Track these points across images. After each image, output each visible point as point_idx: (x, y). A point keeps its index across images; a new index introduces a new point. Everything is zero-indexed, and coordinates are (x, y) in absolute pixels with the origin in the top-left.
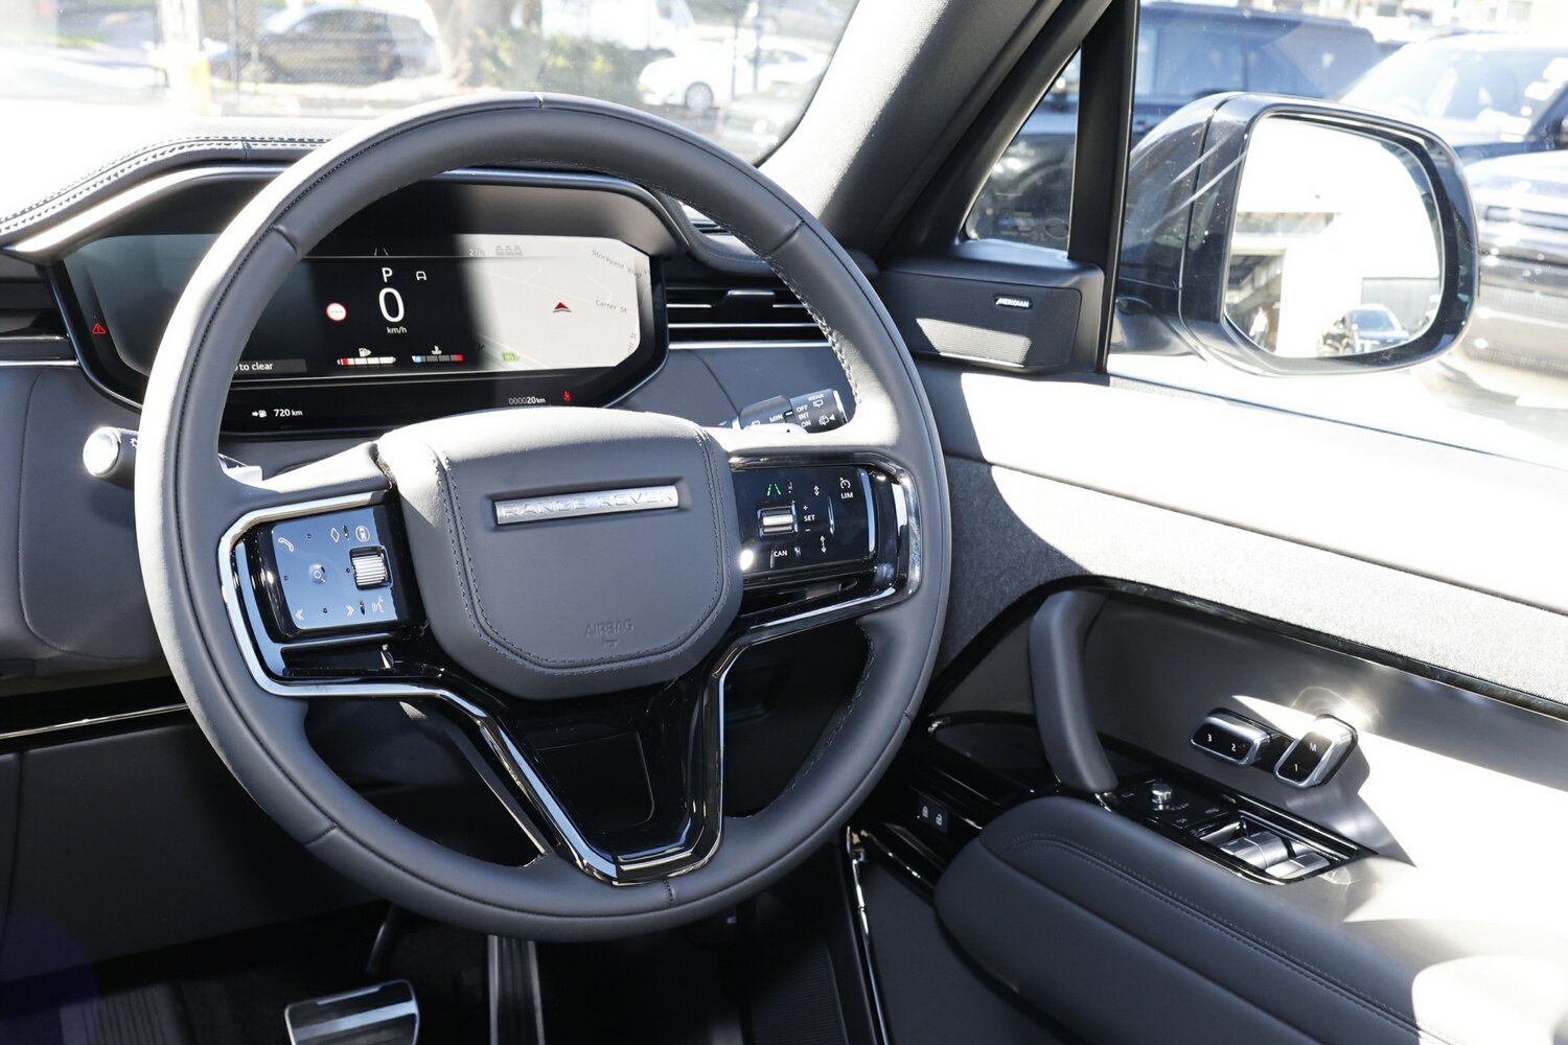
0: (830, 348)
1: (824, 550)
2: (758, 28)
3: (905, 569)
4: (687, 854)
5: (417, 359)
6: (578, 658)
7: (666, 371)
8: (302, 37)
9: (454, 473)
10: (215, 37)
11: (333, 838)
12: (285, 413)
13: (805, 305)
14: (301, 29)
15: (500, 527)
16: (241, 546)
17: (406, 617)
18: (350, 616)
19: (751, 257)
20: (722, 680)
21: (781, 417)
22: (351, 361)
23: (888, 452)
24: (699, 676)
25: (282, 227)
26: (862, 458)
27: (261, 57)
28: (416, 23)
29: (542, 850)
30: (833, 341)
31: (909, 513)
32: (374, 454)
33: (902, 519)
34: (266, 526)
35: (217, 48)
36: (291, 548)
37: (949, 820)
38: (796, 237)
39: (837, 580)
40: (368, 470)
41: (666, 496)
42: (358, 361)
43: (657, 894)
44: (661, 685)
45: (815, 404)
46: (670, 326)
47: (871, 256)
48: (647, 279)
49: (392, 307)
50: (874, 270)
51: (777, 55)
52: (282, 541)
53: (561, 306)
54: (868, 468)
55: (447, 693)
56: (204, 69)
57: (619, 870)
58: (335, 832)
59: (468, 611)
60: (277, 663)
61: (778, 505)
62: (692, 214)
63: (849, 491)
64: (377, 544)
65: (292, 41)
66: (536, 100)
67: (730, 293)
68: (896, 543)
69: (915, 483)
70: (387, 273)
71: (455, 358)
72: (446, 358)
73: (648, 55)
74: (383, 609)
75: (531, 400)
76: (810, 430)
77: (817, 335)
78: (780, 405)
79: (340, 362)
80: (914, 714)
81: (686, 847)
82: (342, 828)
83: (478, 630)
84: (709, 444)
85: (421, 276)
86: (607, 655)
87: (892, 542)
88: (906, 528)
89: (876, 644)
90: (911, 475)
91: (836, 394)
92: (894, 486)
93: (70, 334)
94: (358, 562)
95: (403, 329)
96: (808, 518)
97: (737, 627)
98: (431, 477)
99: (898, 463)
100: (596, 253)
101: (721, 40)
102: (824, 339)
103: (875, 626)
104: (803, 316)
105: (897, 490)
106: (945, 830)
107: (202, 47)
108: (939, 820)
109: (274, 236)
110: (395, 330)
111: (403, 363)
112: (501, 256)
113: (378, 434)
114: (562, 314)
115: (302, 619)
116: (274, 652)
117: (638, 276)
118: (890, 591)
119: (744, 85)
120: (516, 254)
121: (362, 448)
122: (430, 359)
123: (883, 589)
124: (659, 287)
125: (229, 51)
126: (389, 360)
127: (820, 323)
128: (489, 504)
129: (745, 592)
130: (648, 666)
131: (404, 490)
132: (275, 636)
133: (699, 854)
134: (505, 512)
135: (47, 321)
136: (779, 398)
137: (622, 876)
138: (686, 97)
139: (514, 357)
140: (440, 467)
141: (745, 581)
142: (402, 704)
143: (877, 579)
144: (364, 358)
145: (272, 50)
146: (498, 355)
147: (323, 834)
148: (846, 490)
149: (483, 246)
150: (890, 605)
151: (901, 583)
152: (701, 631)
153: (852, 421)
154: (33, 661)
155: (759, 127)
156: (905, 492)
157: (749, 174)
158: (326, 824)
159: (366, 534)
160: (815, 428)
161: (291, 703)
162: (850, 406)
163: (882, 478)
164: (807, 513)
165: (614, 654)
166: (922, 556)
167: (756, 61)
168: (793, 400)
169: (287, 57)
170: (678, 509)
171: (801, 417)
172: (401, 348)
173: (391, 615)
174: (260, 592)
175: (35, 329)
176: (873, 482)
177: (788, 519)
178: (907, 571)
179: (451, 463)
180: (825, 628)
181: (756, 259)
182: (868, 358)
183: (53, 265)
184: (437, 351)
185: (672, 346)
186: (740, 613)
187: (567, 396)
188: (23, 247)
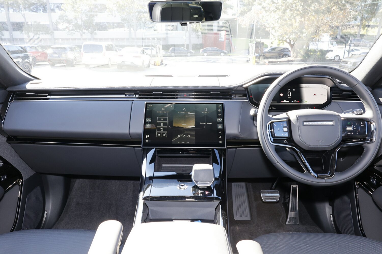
0: (362, 102)
1: (357, 133)
2: (350, 45)
3: (372, 137)
4: (329, 176)
5: (292, 102)
6: (314, 145)
7: (332, 105)
8: (270, 52)
9: (299, 117)
10: (257, 53)
11: (277, 164)
12: (273, 108)
13: (358, 95)
14: (270, 51)
15: (304, 125)
16: (269, 125)
17: (290, 136)
18: (282, 135)
19: (348, 87)
20: (337, 151)
21: (351, 112)
22: (283, 102)
23: (371, 119)
24: (333, 150)
25: (279, 84)
26: (366, 120)
27: (263, 55)
28: (288, 49)
29: (306, 171)
30: (362, 101)
31: (374, 129)
32: (287, 114)
33: (372, 129)
34: (273, 123)
35: (257, 54)
36: (276, 126)
37: (377, 182)
38: (357, 85)
39: (359, 138)
40: (286, 116)
41: (331, 123)
42: (284, 102)
43: (323, 181)
44: (326, 151)
45: (358, 111)
46: (333, 98)
47: (371, 87)
48: (329, 91)
49: (289, 94)
50: (371, 90)
51: (354, 50)
52: (275, 125)
53: (315, 94)
54: (367, 121)
55: (295, 148)
56: (255, 57)
57: (318, 176)
58: (278, 163)
59: (299, 136)
60: (272, 140)
61: (350, 126)
62: (338, 81)
63: (363, 125)
64: (286, 126)
65: (268, 53)
66: (316, 66)
67: (343, 93)
68: (371, 133)
69: (376, 124)
70: (289, 89)
71: (298, 102)
72: (296, 102)
73: (328, 51)
74: (286, 135)
75: (309, 108)
76: (356, 115)
77: (359, 100)
78: (352, 111)
79: (281, 102)
80: (372, 161)
81: (329, 175)
82: (279, 163)
83: (300, 139)
84: (339, 116)
85: (294, 90)
86: (319, 145)
87: (370, 133)
88: (373, 131)
89: (365, 149)
90: (375, 123)
91: (362, 109)
92: (371, 124)
93: (248, 97)
94: (284, 128)
95: (291, 97)
96: (355, 128)
97: (340, 144)
98: (296, 118)
99: (373, 121)
100: (321, 87)
101: (342, 48)
102: (361, 101)
103: (365, 146)
104: (357, 97)
105: (372, 125)
106: (375, 184)
107: (255, 55)
108: (374, 182)
109: (278, 85)
110: (289, 97)
111: (290, 102)
112: (306, 87)
113: (287, 112)
114: (315, 96)
115: (276, 135)
116: (272, 139)
117: (328, 90)
118: (369, 141)
119: (346, 56)
120: (309, 87)
121: (285, 113)
122: (294, 102)
123: (368, 141)
124: (331, 92)
125: (258, 55)
126: (288, 102)
127: (360, 98)
128: (303, 122)
129: (342, 139)
130: (325, 147)
131: (291, 119)
132: (272, 137)
133: (331, 176)
134: (305, 123)
135: (245, 95)
136: (351, 110)
137: (318, 177)
138: (334, 58)
139: (307, 102)
140: (297, 117)
141: (343, 137)
142: (287, 148)
143: (366, 139)
144: (285, 101)
145: (265, 54)
146: (304, 101)
147: (276, 163)
148: (362, 124)
149: (303, 86)
150: (369, 143)
151: (371, 140)
152: (334, 143)
153: (365, 114)
154: (239, 137)
155: (349, 63)
156: (374, 125)
157: (348, 74)
158: (277, 162)
159: (285, 125)
160: (357, 115)
161: (274, 146)
162: (364, 111)
163: (369, 123)
164: (355, 127)
165: (320, 145)
166: (376, 136)
167: (349, 51)
168: (354, 110)
169: (267, 55)
170: (332, 125)
171: (355, 113)
172: (290, 100)
173: (287, 136)
174: (271, 132)
175: (243, 96)
176: (368, 124)
177: (351, 128)
178: (373, 138)
179: (298, 116)
180: (356, 146)
181: (349, 88)
182: (368, 104)
183: (247, 89)
184: (295, 100)
185: (333, 101)
186: (341, 142)
187: (314, 108)
188: (244, 86)
